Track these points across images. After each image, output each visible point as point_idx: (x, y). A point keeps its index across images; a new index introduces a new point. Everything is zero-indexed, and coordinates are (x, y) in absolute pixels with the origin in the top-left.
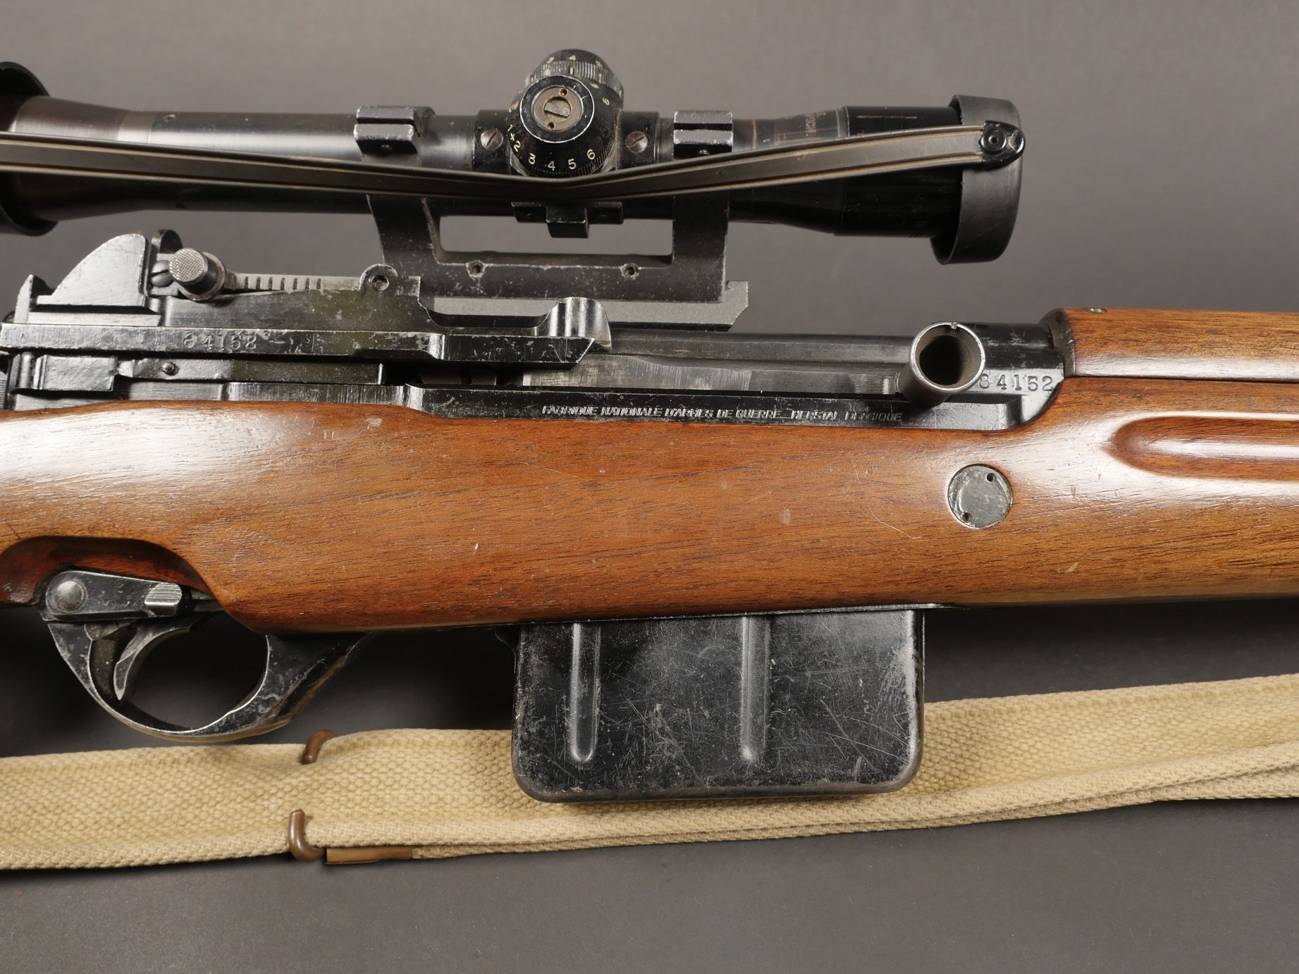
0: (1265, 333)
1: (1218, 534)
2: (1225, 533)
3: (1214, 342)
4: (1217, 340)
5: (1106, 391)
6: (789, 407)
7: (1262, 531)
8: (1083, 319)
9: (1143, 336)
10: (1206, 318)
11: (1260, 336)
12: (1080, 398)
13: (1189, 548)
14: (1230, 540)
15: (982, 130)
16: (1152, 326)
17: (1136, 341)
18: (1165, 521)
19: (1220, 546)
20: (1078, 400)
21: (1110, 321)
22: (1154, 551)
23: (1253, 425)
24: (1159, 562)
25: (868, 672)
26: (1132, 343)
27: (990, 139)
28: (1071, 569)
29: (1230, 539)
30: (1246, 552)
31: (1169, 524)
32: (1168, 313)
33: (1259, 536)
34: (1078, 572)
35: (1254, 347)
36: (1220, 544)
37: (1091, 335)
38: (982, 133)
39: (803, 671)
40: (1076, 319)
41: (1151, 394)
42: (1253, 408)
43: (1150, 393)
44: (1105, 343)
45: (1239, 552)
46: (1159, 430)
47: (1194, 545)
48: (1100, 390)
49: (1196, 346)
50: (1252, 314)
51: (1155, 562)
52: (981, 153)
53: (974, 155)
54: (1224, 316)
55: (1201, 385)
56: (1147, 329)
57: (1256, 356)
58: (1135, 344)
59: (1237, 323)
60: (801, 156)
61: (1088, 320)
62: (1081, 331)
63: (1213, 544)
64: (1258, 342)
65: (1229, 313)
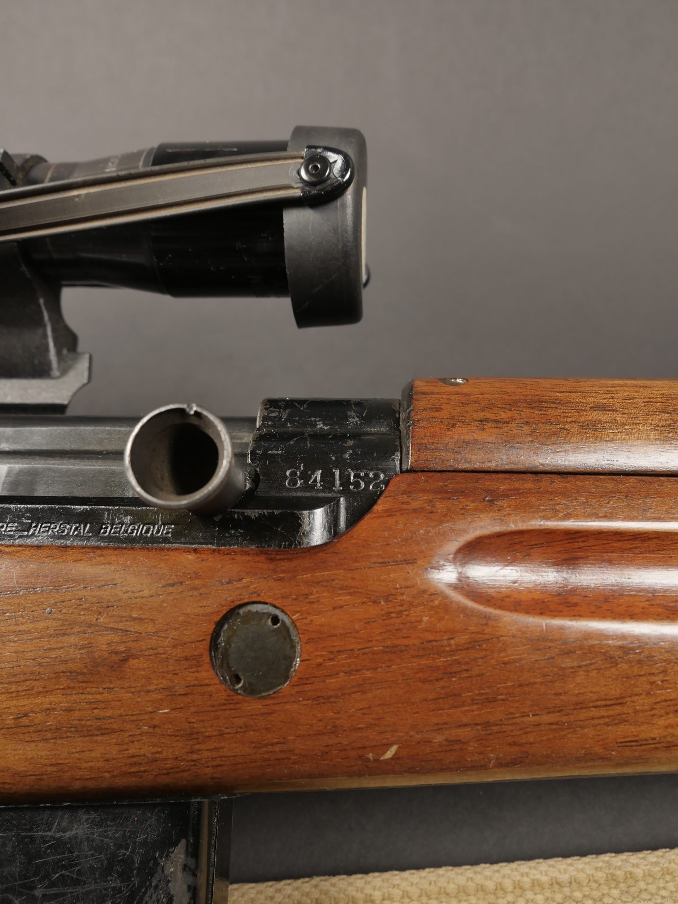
0: (671, 408)
1: (599, 703)
2: (608, 703)
3: (600, 422)
4: (604, 419)
5: (447, 492)
6: (28, 518)
7: (663, 698)
8: (432, 393)
9: (504, 415)
10: (595, 389)
11: (663, 412)
12: (408, 503)
13: (557, 723)
14: (617, 712)
15: (302, 158)
16: (519, 401)
17: (495, 421)
18: (521, 685)
19: (602, 721)
20: (405, 506)
21: (466, 395)
22: (505, 728)
23: (650, 539)
24: (515, 744)
25: (120, 891)
26: (489, 425)
27: (310, 167)
28: (389, 754)
29: (618, 709)
30: (642, 728)
31: (526, 689)
32: (545, 383)
33: (658, 706)
34: (398, 758)
35: (655, 428)
36: (603, 717)
37: (436, 414)
38: (302, 161)
39: (33, 888)
40: (423, 393)
41: (508, 496)
42: (649, 515)
43: (505, 496)
44: (454, 426)
45: (633, 729)
46: (518, 546)
47: (565, 719)
48: (437, 491)
49: (575, 428)
50: (657, 383)
51: (510, 744)
52: (301, 185)
53: (292, 188)
54: (620, 386)
55: (579, 482)
56: (513, 405)
57: (656, 439)
58: (493, 425)
59: (633, 395)
60: (78, 196)
61: (438, 394)
62: (425, 409)
63: (593, 718)
64: (660, 421)
65: (628, 382)
